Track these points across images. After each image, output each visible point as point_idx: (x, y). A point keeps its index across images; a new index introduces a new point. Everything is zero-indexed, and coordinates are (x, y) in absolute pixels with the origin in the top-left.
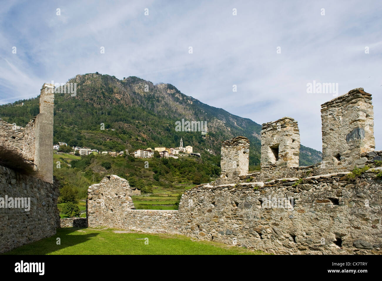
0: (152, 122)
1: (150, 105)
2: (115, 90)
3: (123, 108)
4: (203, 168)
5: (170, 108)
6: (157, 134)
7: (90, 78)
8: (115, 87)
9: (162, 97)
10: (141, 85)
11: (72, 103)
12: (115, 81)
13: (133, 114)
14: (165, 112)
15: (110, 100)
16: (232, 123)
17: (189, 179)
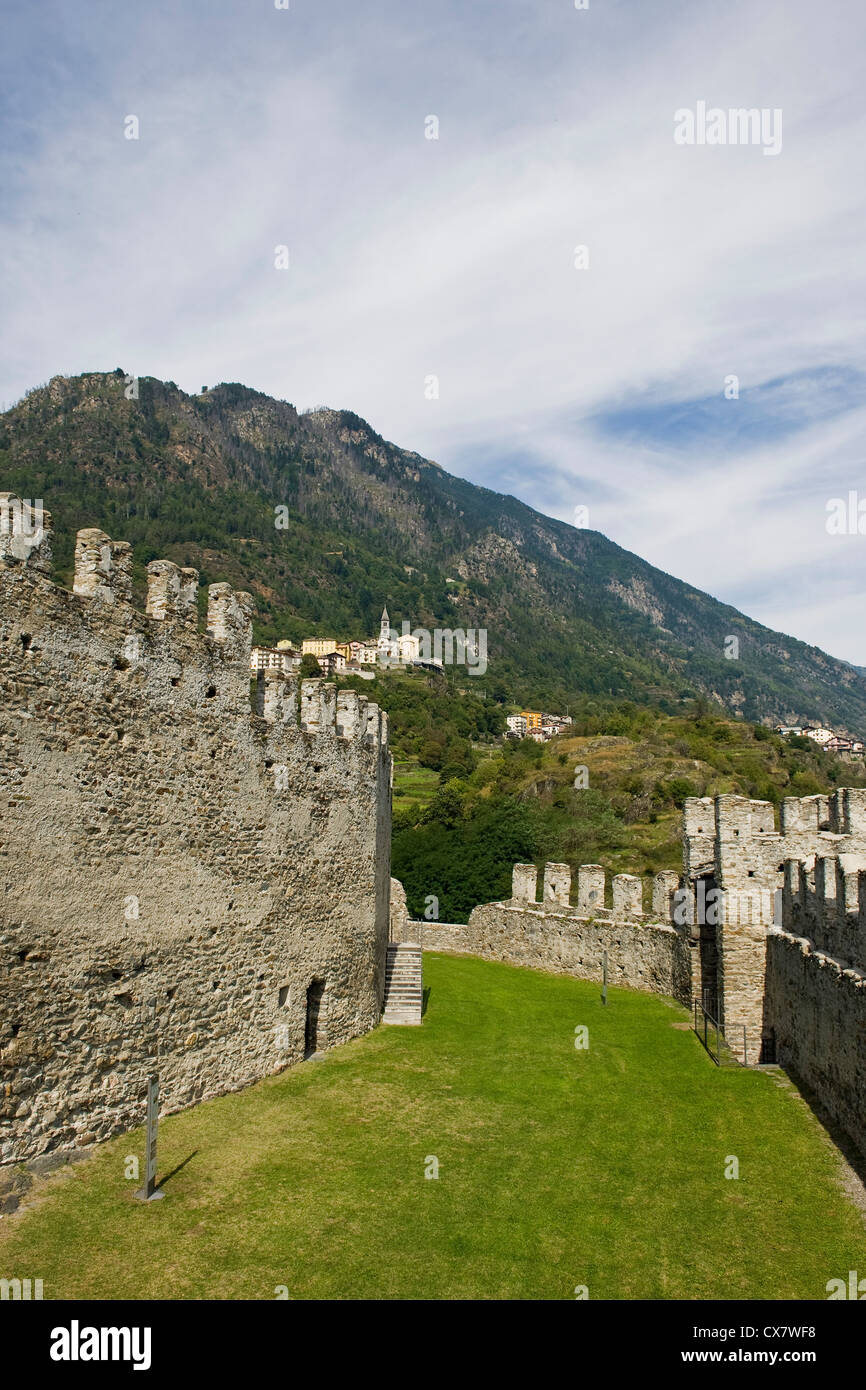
0: (290, 543)
1: (284, 482)
2: (175, 433)
3: (198, 495)
4: (451, 710)
5: (349, 494)
6: (306, 585)
7: (95, 388)
8: (175, 423)
9: (324, 456)
10: (259, 414)
11: (35, 476)
12: (177, 401)
13: (231, 516)
14: (333, 510)
15: (159, 467)
16: (544, 546)
17: (406, 751)
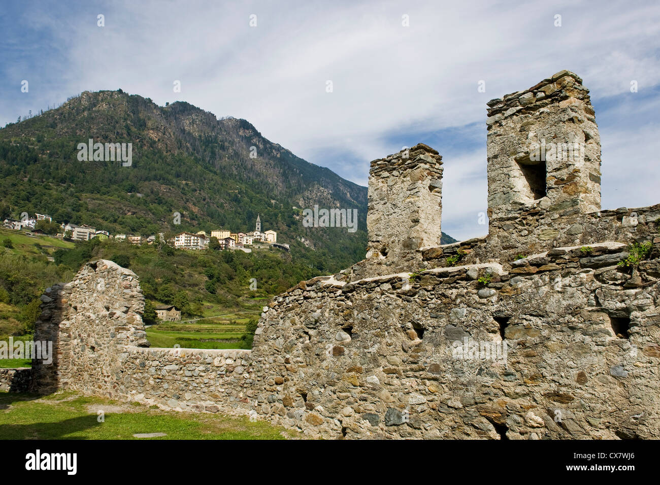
0: (209, 184)
1: (208, 154)
2: (149, 124)
3: (160, 157)
4: (293, 271)
5: (243, 161)
6: (218, 207)
7: (106, 99)
8: (149, 119)
9: (230, 141)
10: (196, 118)
11: (68, 143)
12: (151, 108)
13: (178, 169)
14: (234, 169)
15: (139, 142)
16: (343, 193)
17: (267, 292)
